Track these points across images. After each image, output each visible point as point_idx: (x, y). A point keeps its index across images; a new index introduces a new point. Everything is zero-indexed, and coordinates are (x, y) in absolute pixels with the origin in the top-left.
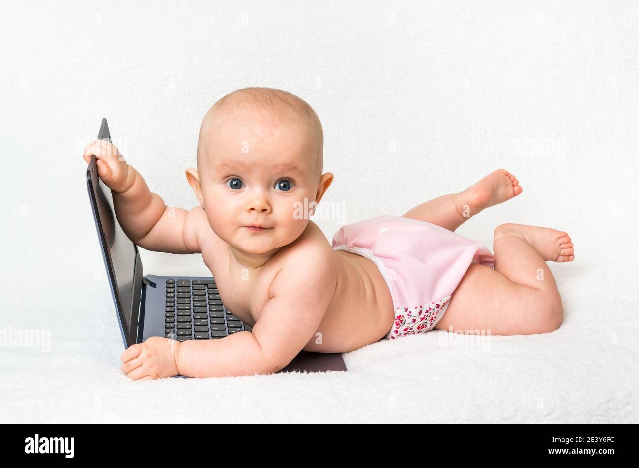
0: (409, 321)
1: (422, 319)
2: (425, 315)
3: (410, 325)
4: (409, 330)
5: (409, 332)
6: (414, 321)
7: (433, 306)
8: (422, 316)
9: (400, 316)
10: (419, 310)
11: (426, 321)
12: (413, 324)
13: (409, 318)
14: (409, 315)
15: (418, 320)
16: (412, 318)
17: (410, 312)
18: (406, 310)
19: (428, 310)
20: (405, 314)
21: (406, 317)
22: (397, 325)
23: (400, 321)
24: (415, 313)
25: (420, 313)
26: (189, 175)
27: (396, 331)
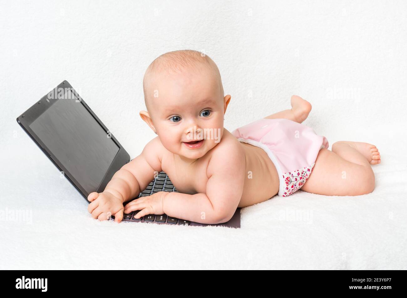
0: (293, 180)
1: (301, 178)
2: (302, 176)
3: (294, 183)
4: (294, 187)
5: (294, 188)
6: (296, 179)
7: (306, 170)
8: (300, 176)
9: (288, 178)
10: (297, 172)
11: (303, 180)
12: (296, 182)
13: (293, 178)
14: (292, 176)
15: (298, 179)
16: (294, 178)
17: (292, 175)
18: (290, 173)
19: (302, 172)
20: (290, 176)
21: (291, 177)
22: (287, 184)
23: (288, 181)
24: (295, 174)
25: (299, 174)
26: (142, 116)
27: (287, 188)
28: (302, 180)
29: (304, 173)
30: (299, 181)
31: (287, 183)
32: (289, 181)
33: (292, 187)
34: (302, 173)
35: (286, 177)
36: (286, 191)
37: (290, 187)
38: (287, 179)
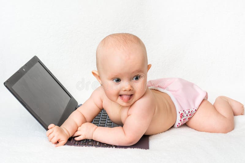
0: (185, 115)
3: (186, 118)
4: (185, 120)
6: (187, 115)
7: (194, 110)
8: (190, 114)
10: (188, 111)
12: (187, 117)
15: (188, 115)
18: (184, 111)
20: (184, 113)
21: (184, 114)
24: (187, 112)
27: (181, 121)
28: (191, 116)
29: (193, 112)
30: (189, 116)
31: (181, 117)
32: (182, 116)
33: (184, 120)
34: (191, 112)
35: (181, 113)
36: (180, 122)
37: (182, 120)
38: (181, 114)
